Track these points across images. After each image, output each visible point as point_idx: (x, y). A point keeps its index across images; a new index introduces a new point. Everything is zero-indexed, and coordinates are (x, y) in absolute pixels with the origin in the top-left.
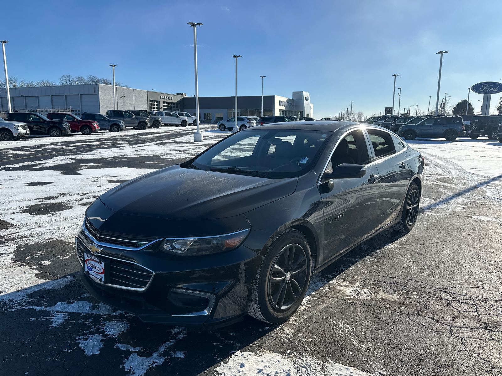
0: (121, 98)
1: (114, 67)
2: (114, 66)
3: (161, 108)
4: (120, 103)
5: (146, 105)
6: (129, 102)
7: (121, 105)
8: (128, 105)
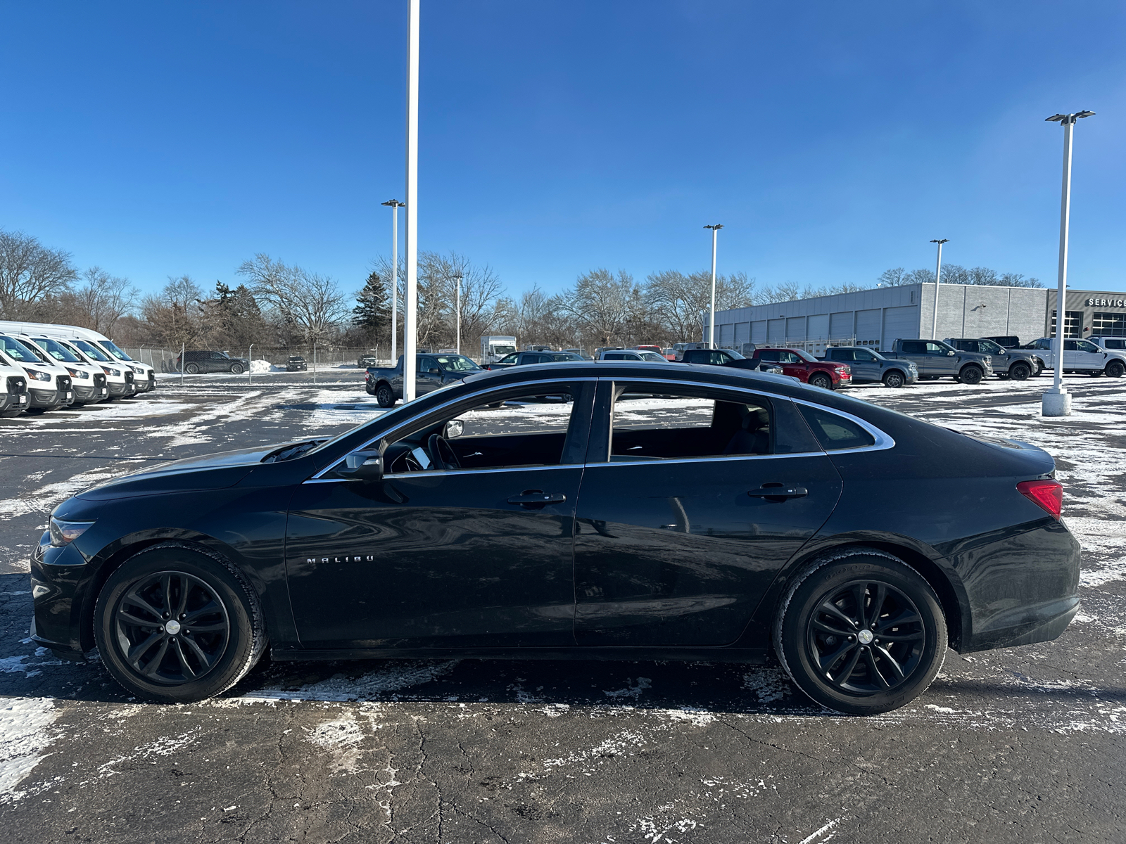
0: (975, 310)
1: (941, 245)
2: (942, 242)
3: (1086, 329)
4: (971, 323)
5: (1042, 325)
6: (994, 320)
7: (972, 327)
8: (991, 327)
